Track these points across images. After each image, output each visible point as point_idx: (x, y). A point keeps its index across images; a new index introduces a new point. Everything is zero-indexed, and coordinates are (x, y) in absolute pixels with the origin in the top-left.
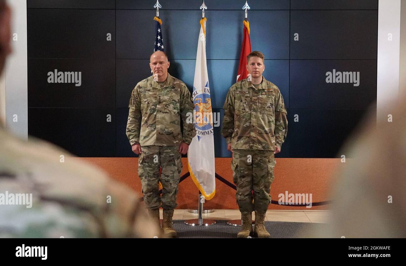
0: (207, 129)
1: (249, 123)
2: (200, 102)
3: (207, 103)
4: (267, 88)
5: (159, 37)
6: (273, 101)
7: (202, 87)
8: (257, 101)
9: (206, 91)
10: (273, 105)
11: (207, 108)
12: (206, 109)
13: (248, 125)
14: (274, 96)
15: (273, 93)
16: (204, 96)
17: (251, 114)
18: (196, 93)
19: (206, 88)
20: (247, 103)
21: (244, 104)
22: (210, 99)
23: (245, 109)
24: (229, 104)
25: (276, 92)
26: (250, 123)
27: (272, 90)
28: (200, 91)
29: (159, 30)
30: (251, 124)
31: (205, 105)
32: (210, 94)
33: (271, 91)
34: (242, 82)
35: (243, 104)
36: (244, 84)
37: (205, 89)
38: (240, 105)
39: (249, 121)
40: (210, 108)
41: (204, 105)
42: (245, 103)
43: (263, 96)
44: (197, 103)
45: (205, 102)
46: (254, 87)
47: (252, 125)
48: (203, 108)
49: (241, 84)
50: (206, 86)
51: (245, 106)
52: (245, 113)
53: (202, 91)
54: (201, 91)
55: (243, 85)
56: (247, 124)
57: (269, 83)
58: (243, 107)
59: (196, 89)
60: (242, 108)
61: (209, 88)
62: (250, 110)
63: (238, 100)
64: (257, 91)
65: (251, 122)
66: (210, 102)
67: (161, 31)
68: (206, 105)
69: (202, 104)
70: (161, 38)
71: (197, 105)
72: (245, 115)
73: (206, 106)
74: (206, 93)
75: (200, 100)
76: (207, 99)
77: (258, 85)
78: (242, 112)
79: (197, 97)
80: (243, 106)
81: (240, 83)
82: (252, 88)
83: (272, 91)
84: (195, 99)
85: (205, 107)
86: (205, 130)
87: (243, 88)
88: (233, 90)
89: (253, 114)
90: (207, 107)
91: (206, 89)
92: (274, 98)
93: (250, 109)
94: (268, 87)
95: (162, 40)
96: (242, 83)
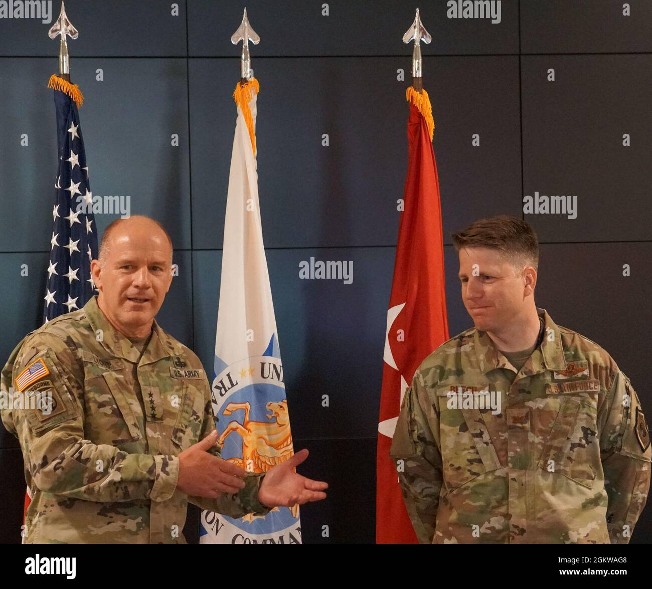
0: (279, 529)
1: (502, 520)
2: (247, 418)
3: (274, 420)
4: (563, 366)
5: (74, 159)
6: (595, 415)
7: (252, 356)
8: (528, 425)
9: (266, 375)
10: (593, 434)
11: (275, 443)
12: (271, 445)
13: (498, 527)
14: (596, 396)
15: (592, 386)
16: (260, 392)
17: (505, 479)
18: (227, 384)
19: (269, 359)
20: (486, 437)
21: (476, 439)
22: (286, 406)
23: (480, 461)
24: (418, 437)
25: (601, 378)
26: (507, 516)
27: (586, 372)
28: (243, 374)
29: (73, 130)
30: (513, 521)
31: (265, 431)
32: (283, 385)
33: (580, 375)
34: (460, 345)
35: (471, 440)
36: (467, 354)
37: (263, 364)
38: (457, 444)
39: (503, 510)
40: (286, 440)
41: (263, 430)
42: (480, 435)
43: (550, 401)
44: (234, 425)
45: (266, 419)
46: (509, 366)
47: (516, 527)
48: (259, 444)
49: (458, 356)
50: (269, 352)
51: (480, 446)
52: (481, 478)
53: (252, 371)
54: (248, 373)
55: (464, 359)
56: (492, 524)
57: (573, 340)
58: (472, 451)
59: (227, 366)
60: (469, 457)
61: (278, 362)
62: (504, 463)
63: (451, 424)
64: (523, 382)
65: (511, 511)
66: (285, 417)
67: (78, 131)
68: (269, 429)
69: (251, 426)
70: (82, 160)
71: (234, 430)
72: (482, 485)
73: (269, 435)
74: (269, 381)
75: (244, 410)
76: (273, 406)
77: (527, 355)
78: (468, 474)
79: (231, 401)
80: (473, 447)
81: (453, 351)
82: (503, 370)
83: (584, 377)
84: (224, 407)
85: (267, 437)
86: (269, 532)
87: (467, 369)
88: (430, 384)
89: (514, 479)
90: (274, 437)
91: (267, 367)
92: (595, 404)
93: (503, 459)
94: (567, 358)
95: (87, 168)
96: (462, 349)
